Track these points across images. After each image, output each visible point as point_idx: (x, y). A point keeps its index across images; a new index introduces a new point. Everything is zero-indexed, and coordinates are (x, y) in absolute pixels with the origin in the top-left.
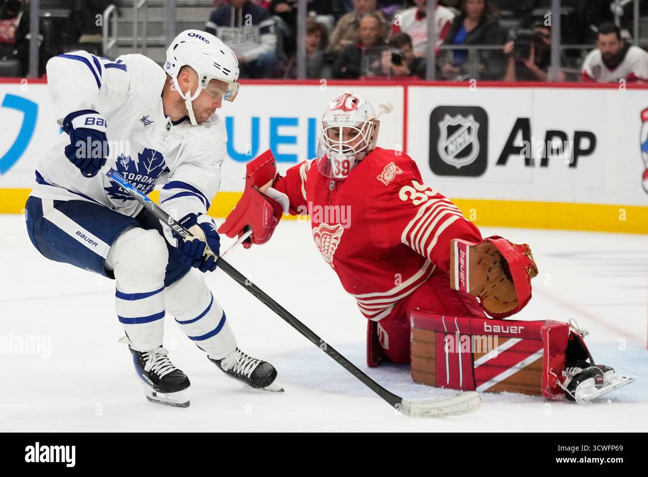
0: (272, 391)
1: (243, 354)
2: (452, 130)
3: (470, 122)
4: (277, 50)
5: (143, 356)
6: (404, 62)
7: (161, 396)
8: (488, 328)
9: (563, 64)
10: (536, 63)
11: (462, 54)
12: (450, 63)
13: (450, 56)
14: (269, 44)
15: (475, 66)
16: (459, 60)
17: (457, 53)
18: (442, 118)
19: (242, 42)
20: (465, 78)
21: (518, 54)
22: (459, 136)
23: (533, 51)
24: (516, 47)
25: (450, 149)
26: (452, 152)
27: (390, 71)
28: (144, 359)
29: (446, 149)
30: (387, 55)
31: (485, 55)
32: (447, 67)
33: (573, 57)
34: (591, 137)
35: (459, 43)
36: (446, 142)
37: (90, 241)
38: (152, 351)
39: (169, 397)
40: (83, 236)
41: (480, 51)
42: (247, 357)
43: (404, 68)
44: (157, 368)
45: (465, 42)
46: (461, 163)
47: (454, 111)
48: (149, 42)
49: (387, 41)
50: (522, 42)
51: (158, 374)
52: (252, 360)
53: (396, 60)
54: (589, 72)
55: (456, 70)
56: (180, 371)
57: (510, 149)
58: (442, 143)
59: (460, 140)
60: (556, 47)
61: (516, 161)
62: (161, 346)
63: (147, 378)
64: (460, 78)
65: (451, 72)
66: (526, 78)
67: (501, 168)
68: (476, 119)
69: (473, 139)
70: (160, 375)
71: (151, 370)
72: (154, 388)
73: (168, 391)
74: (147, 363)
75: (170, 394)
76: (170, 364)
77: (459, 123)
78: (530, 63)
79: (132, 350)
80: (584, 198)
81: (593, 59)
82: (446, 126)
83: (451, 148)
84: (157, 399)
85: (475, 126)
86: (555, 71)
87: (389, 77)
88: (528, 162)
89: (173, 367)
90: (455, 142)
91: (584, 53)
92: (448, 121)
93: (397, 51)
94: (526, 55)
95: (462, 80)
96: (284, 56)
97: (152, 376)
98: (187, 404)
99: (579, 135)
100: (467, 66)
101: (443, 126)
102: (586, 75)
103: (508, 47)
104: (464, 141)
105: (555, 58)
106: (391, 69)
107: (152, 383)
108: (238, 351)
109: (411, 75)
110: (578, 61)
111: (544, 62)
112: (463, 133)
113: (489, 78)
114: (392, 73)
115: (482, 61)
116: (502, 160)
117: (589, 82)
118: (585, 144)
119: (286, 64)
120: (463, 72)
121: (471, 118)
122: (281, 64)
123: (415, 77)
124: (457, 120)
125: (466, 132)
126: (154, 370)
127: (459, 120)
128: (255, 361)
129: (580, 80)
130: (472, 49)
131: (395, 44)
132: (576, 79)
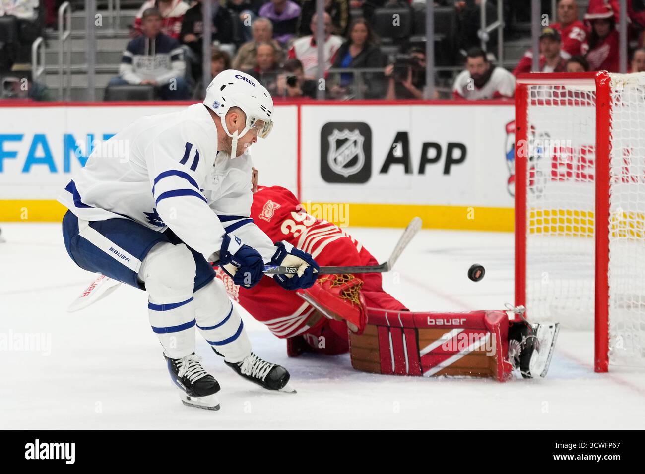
0: (285, 392)
1: (257, 358)
2: (340, 143)
3: (356, 136)
4: (186, 76)
5: (176, 362)
6: (298, 84)
7: (194, 399)
8: (431, 322)
9: (437, 84)
10: (413, 84)
11: (348, 77)
12: (338, 85)
13: (338, 79)
14: (179, 70)
15: (359, 87)
16: (345, 82)
17: (344, 76)
18: (331, 133)
19: (155, 68)
20: (351, 98)
21: (397, 76)
22: (347, 148)
23: (410, 73)
24: (396, 70)
25: (338, 159)
26: (341, 163)
27: (285, 93)
28: (178, 366)
29: (335, 160)
30: (282, 78)
31: (368, 77)
32: (335, 88)
33: (446, 78)
34: (462, 147)
35: (345, 67)
36: (336, 154)
37: (123, 257)
38: (185, 358)
39: (201, 401)
40: (116, 252)
41: (364, 74)
42: (262, 361)
43: (297, 90)
44: (189, 374)
45: (350, 66)
46: (349, 173)
47: (341, 126)
48: (73, 70)
49: (282, 66)
50: (401, 66)
51: (190, 380)
52: (266, 364)
53: (291, 82)
54: (460, 91)
55: (343, 90)
56: (211, 376)
57: (391, 159)
58: (332, 155)
59: (347, 152)
60: (431, 69)
61: (397, 169)
62: (194, 353)
63: (180, 383)
64: (346, 98)
65: (338, 93)
66: (405, 97)
67: (384, 176)
68: (362, 133)
69: (359, 151)
70: (192, 380)
71: (184, 376)
72: (187, 392)
73: (199, 395)
74: (180, 369)
75: (201, 398)
76: (202, 370)
77: (346, 137)
78: (408, 84)
79: (166, 357)
80: (456, 201)
81: (463, 80)
82: (335, 140)
83: (340, 159)
84: (191, 403)
85: (361, 140)
86: (430, 90)
87: (284, 98)
88: (408, 170)
89: (205, 373)
90: (343, 154)
91: (455, 74)
92: (336, 135)
93: (291, 75)
94: (404, 76)
95: (348, 99)
96: (191, 80)
97: (185, 381)
98: (217, 407)
99: (451, 146)
100: (353, 87)
101: (332, 140)
102: (457, 94)
103: (389, 70)
104: (351, 152)
105: (430, 79)
106: (286, 90)
107: (185, 388)
108: (253, 356)
109: (303, 96)
110: (450, 81)
111: (420, 83)
112: (349, 146)
113: (373, 97)
114: (287, 94)
115: (366, 82)
116: (385, 169)
117: (460, 99)
118: (457, 153)
119: (194, 86)
120: (349, 92)
121: (357, 132)
122: (190, 88)
123: (307, 97)
124: (344, 135)
125: (353, 145)
126: (187, 376)
127: (346, 134)
128: (268, 364)
129: (452, 98)
130: (357, 72)
131: (288, 68)
132: (449, 97)
